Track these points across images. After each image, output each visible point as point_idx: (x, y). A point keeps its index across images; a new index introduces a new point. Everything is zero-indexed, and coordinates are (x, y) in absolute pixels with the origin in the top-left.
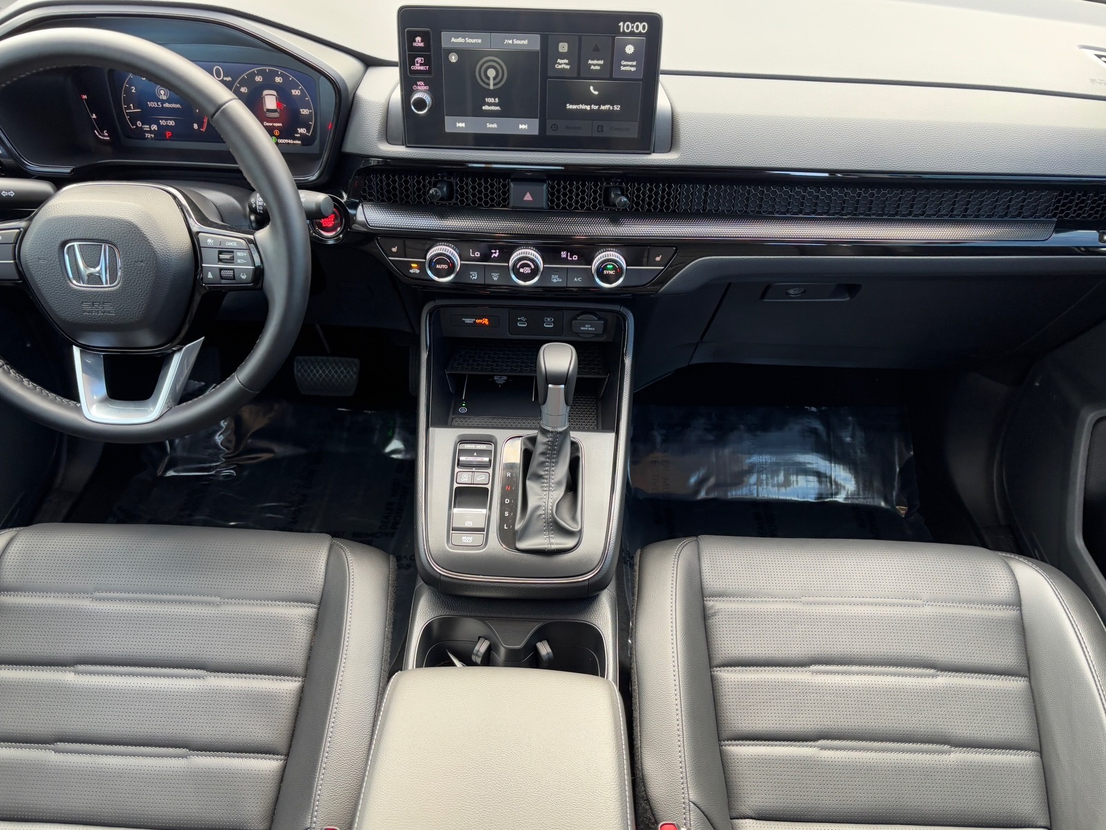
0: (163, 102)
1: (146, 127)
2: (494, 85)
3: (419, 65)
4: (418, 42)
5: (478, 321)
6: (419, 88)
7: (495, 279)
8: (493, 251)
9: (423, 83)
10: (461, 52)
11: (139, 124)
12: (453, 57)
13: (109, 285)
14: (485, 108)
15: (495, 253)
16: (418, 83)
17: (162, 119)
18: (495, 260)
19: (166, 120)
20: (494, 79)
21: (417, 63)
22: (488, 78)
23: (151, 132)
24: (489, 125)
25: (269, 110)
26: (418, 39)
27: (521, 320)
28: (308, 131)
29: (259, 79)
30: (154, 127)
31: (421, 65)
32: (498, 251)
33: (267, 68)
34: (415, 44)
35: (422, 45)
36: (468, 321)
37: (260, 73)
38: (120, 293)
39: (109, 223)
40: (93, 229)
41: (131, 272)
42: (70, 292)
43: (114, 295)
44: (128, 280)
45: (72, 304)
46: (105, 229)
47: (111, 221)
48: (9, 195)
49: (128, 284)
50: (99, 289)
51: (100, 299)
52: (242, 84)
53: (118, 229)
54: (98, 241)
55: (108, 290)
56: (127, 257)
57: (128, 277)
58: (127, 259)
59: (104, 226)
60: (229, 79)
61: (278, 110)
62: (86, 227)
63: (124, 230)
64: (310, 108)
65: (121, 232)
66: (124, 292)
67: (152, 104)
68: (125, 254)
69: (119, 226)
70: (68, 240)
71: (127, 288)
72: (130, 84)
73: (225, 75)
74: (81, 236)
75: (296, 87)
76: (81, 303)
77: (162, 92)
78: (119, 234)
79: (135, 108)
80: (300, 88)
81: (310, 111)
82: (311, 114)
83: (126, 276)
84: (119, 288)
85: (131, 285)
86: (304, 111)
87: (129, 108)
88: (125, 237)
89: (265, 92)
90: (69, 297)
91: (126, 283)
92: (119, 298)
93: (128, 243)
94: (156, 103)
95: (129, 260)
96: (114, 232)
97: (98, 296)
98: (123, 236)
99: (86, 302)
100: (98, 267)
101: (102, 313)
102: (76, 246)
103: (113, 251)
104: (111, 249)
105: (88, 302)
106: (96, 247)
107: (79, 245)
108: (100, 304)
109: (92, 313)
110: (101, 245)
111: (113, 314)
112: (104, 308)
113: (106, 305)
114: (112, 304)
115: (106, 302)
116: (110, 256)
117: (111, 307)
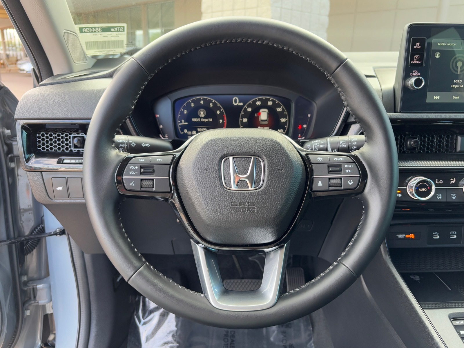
0: (201, 118)
1: (189, 133)
2: (460, 71)
3: (416, 60)
4: (418, 45)
5: (407, 236)
6: (414, 74)
7: (454, 198)
8: (452, 179)
9: (417, 72)
10: (442, 51)
11: (186, 131)
12: (438, 55)
13: (253, 188)
14: (453, 86)
15: (453, 180)
16: (414, 72)
17: (199, 128)
18: (453, 185)
19: (202, 128)
20: (461, 68)
21: (415, 59)
22: (457, 67)
23: (191, 135)
24: (454, 98)
25: (262, 121)
26: (418, 44)
27: (435, 234)
29: (259, 103)
30: (194, 133)
31: (417, 60)
32: (454, 179)
33: (264, 97)
34: (415, 47)
35: (419, 47)
36: (401, 236)
37: (259, 100)
38: (262, 195)
39: (259, 141)
40: (247, 146)
41: (274, 177)
42: (223, 194)
43: (257, 196)
44: (270, 184)
45: (223, 205)
46: (256, 145)
47: (260, 139)
48: (147, 146)
49: (271, 186)
50: (246, 191)
51: (246, 199)
52: (249, 106)
53: (266, 145)
54: (249, 154)
55: (252, 192)
56: (272, 165)
57: (272, 181)
58: (272, 167)
59: (255, 143)
60: (241, 104)
61: (268, 120)
62: (241, 144)
63: (270, 146)
64: (286, 118)
65: (268, 147)
66: (267, 193)
67: (194, 120)
68: (271, 163)
69: (266, 143)
70: (226, 155)
71: (270, 190)
72: (184, 109)
73: (240, 102)
74: (237, 151)
75: (280, 107)
76: (230, 203)
77: (202, 113)
78: (267, 148)
79: (184, 122)
80: (282, 107)
81: (286, 120)
82: (286, 121)
83: (270, 180)
84: (263, 190)
85: (273, 187)
86: (283, 120)
87: (181, 122)
88: (271, 150)
89: (261, 110)
90: (221, 199)
91: (269, 186)
92: (261, 198)
93: (273, 155)
94: (197, 119)
95: (273, 168)
96: (263, 147)
97: (245, 198)
98: (269, 150)
99: (234, 202)
100: (246, 174)
101: (246, 211)
102: (231, 159)
103: (259, 162)
104: (257, 161)
105: (236, 202)
106: (246, 160)
107: (233, 158)
108: (245, 204)
109: (238, 211)
110: (251, 158)
111: (255, 211)
112: (248, 207)
113: (250, 204)
114: (255, 204)
115: (251, 202)
116: (257, 166)
117: (254, 205)
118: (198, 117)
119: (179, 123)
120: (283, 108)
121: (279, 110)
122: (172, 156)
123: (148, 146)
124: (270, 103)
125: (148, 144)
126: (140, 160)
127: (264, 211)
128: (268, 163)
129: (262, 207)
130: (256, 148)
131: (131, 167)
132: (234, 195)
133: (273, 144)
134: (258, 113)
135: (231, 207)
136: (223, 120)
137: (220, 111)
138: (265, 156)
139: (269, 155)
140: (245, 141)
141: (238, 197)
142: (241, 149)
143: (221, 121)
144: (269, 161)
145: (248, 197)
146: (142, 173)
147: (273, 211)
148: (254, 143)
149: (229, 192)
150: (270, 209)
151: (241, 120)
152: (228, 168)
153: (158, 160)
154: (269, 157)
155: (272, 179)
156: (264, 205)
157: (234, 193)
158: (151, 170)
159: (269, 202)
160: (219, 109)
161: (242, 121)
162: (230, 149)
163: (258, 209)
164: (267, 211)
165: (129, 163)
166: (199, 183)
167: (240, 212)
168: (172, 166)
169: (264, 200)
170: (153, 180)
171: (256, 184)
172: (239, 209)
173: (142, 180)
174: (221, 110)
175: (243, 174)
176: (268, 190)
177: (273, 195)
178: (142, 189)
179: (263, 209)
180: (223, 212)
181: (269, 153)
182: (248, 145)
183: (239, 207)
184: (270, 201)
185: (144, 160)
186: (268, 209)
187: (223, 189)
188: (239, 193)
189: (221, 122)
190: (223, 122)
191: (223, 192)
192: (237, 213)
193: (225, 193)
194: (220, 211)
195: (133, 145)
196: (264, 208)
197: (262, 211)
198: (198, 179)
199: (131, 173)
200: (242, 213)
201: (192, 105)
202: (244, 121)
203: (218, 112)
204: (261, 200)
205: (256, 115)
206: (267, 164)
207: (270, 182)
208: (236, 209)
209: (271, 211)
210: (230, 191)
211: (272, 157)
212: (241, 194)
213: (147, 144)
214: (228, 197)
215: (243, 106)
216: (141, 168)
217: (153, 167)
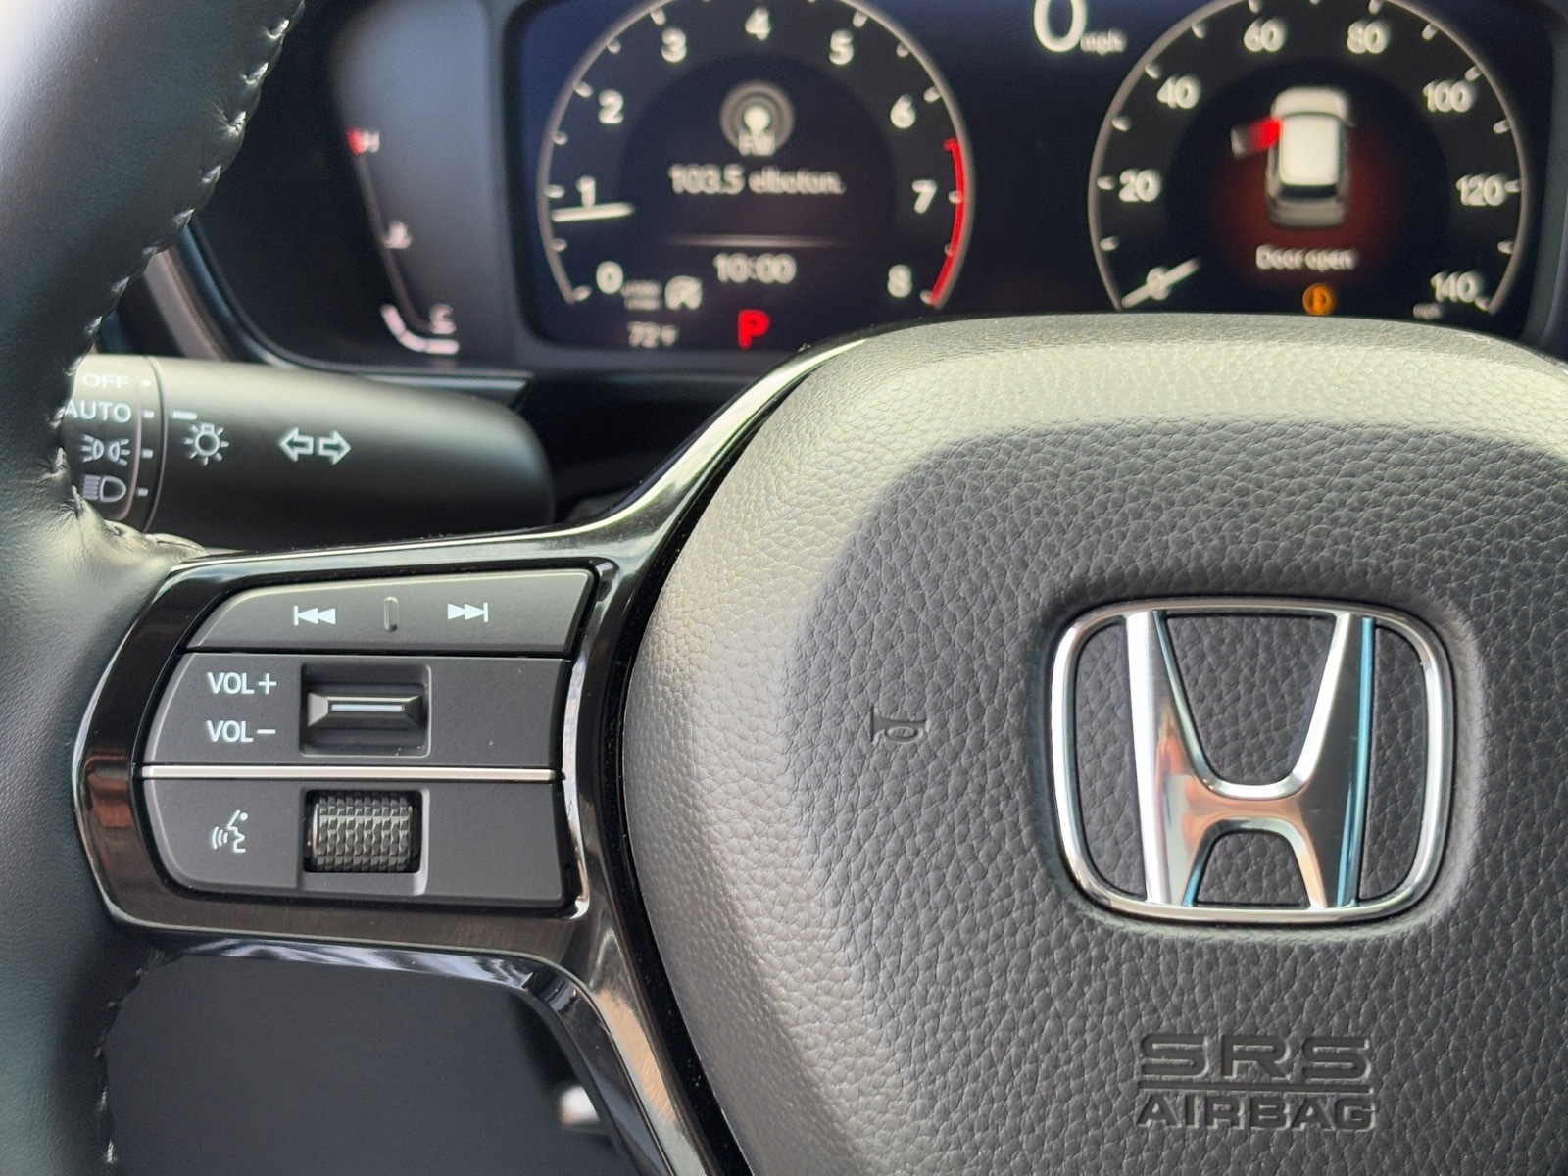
0: (753, 165)
1: (644, 295)
11: (610, 278)
13: (1350, 909)
17: (731, 251)
19: (753, 253)
23: (662, 316)
25: (1293, 193)
28: (1488, 291)
29: (1265, 38)
30: (686, 293)
37: (1273, 8)
38: (1435, 970)
39: (1402, 463)
40: (1290, 507)
41: (1544, 806)
42: (1068, 959)
43: (1384, 986)
44: (1514, 871)
45: (1063, 1057)
46: (1376, 504)
47: (1415, 449)
48: (322, 452)
49: (1518, 894)
50: (1282, 937)
51: (1284, 1010)
52: (1174, 65)
53: (1472, 503)
54: (1312, 587)
55: (1341, 947)
56: (1525, 694)
57: (1524, 849)
58: (1526, 712)
59: (1371, 487)
60: (1109, 43)
61: (1343, 190)
62: (1243, 492)
63: (1508, 511)
64: (1512, 175)
65: (1488, 525)
66: (1479, 957)
67: (690, 179)
68: (1516, 677)
69: (1476, 480)
70: (1099, 587)
71: (1507, 925)
72: (601, 80)
73: (1095, 25)
74: (1199, 555)
75: (1453, 71)
76: (1136, 1046)
77: (757, 118)
78: (1478, 534)
79: (602, 198)
80: (1471, 75)
81: (1512, 187)
82: (1513, 201)
83: (1510, 833)
84: (1442, 927)
85: (1536, 905)
86: (1480, 191)
87: (573, 199)
88: (1516, 556)
89: (1288, 102)
90: (1048, 1001)
91: (1503, 889)
92: (1428, 1002)
93: (1541, 596)
94: (712, 173)
95: (1540, 719)
96: (1443, 525)
97: (1275, 995)
98: (1502, 551)
99: (1170, 1036)
100: (1285, 773)
101: (1281, 1121)
102: (1139, 623)
103: (1404, 664)
104: (1389, 648)
105: (1189, 1037)
106: (1286, 636)
107: (1165, 617)
108: (1278, 1052)
109: (1207, 1120)
110: (1332, 620)
111: (1366, 1123)
112: (1300, 1085)
113: (1323, 1057)
114: (1370, 1054)
115: (1325, 1040)
116: (1384, 696)
117: (1358, 1070)
118: (722, 153)
119: (556, 204)
120: (1480, 85)
121: (1447, 98)
122: (583, 575)
123: (336, 457)
124: (1366, 39)
125: (337, 439)
126: (298, 616)
127: (1449, 1121)
128: (1493, 674)
129: (1433, 1083)
130: (1375, 532)
131: (218, 683)
132: (1171, 971)
133: (1540, 499)
134: (1258, 130)
135: (1140, 1084)
136: (946, 183)
137: (919, 105)
138: (1463, 606)
139: (1501, 599)
140: (1277, 461)
141: (1207, 991)
142: (1235, 540)
143: (925, 192)
144: (1503, 654)
145: (1307, 991)
146: (312, 738)
147: (1534, 1121)
148: (1359, 481)
149: (1124, 937)
150: (1504, 1107)
151: (1105, 184)
152: (1112, 709)
153: (454, 612)
154: (1502, 623)
155: (1528, 826)
156: (1450, 1071)
157: (1172, 947)
158: (392, 705)
159: (1499, 1041)
160: (913, 83)
161: (1110, 199)
162: (1139, 537)
163: (1393, 1100)
164: (1476, 1127)
165: (198, 641)
166: (848, 850)
167: (1224, 1128)
168: (580, 669)
169: (1454, 1026)
170: (414, 799)
171: (1371, 869)
172: (1220, 1099)
173: (313, 796)
174: (931, 96)
175: (1252, 770)
176: (1492, 925)
177: (1537, 981)
178: (318, 884)
179: (1442, 1108)
180: (1062, 1117)
181: (1506, 583)
182: (1301, 499)
183: (1215, 1077)
184: (1504, 1030)
185: (330, 617)
186: (1487, 1106)
187: (1073, 908)
188: (1213, 948)
189: (922, 205)
190: (940, 199)
191: (1064, 938)
192: (1197, 1134)
193: (1083, 946)
194: (1042, 1119)
195: (206, 443)
196: (1452, 1095)
197: (1431, 1126)
198: (833, 815)
199: (217, 731)
200: (1243, 1136)
201: (676, 48)
202: (1126, 196)
203: (902, 115)
204: (1422, 1017)
205: (1237, 146)
206: (1486, 686)
207: (1513, 857)
208: (1188, 1102)
209: (1513, 1127)
210: (1132, 927)
211: (1525, 617)
212: (1233, 962)
213: (322, 441)
214: (1117, 988)
215: (1118, 66)
216: (311, 683)
217: (406, 680)
